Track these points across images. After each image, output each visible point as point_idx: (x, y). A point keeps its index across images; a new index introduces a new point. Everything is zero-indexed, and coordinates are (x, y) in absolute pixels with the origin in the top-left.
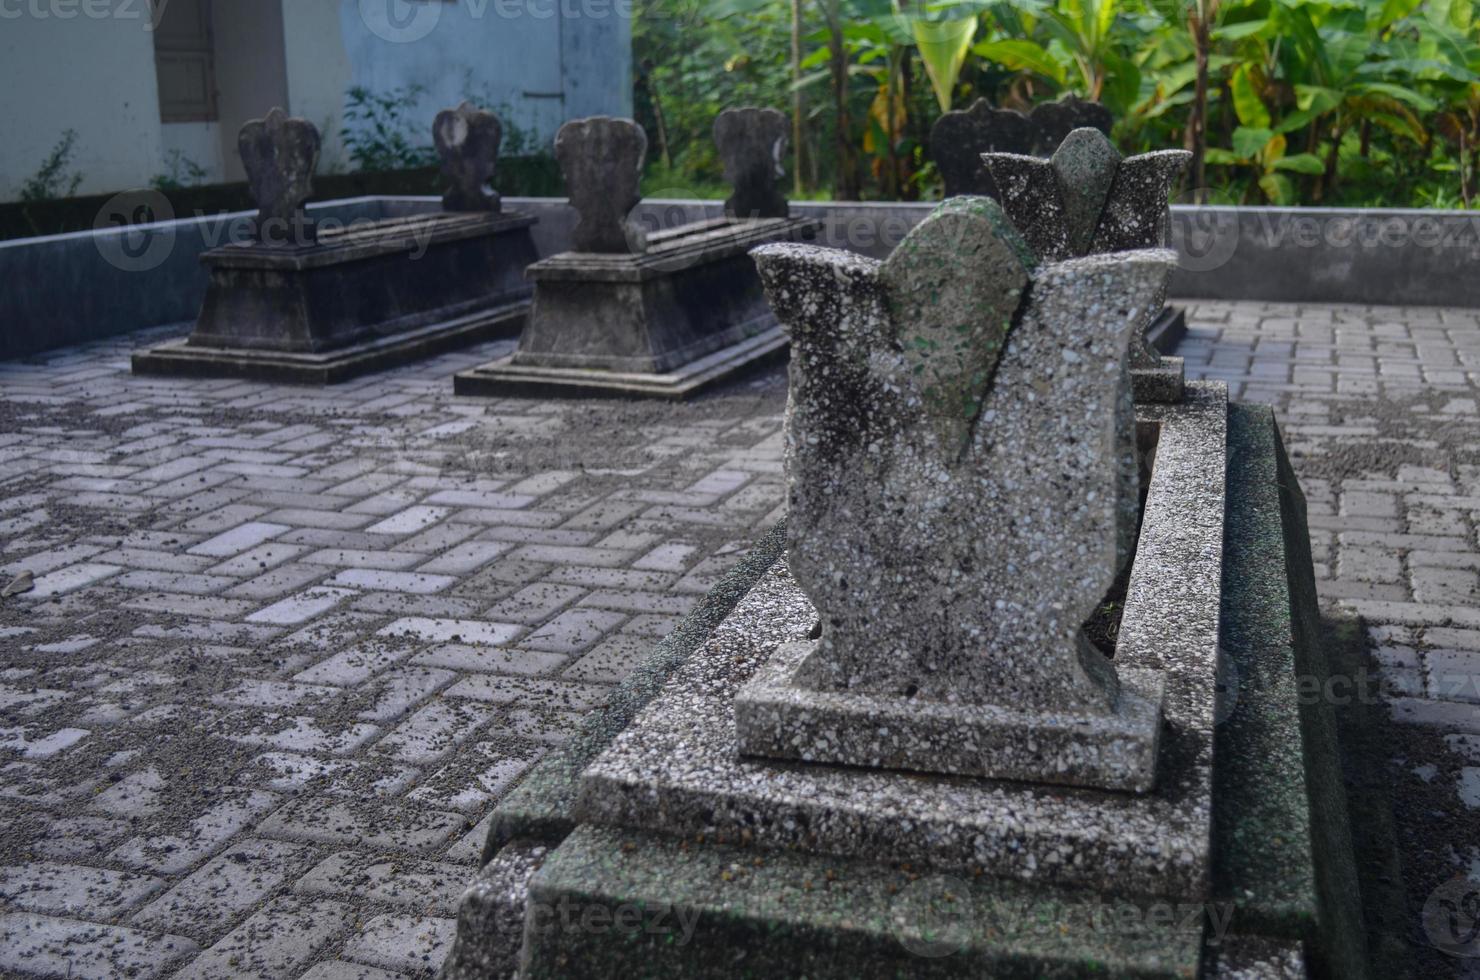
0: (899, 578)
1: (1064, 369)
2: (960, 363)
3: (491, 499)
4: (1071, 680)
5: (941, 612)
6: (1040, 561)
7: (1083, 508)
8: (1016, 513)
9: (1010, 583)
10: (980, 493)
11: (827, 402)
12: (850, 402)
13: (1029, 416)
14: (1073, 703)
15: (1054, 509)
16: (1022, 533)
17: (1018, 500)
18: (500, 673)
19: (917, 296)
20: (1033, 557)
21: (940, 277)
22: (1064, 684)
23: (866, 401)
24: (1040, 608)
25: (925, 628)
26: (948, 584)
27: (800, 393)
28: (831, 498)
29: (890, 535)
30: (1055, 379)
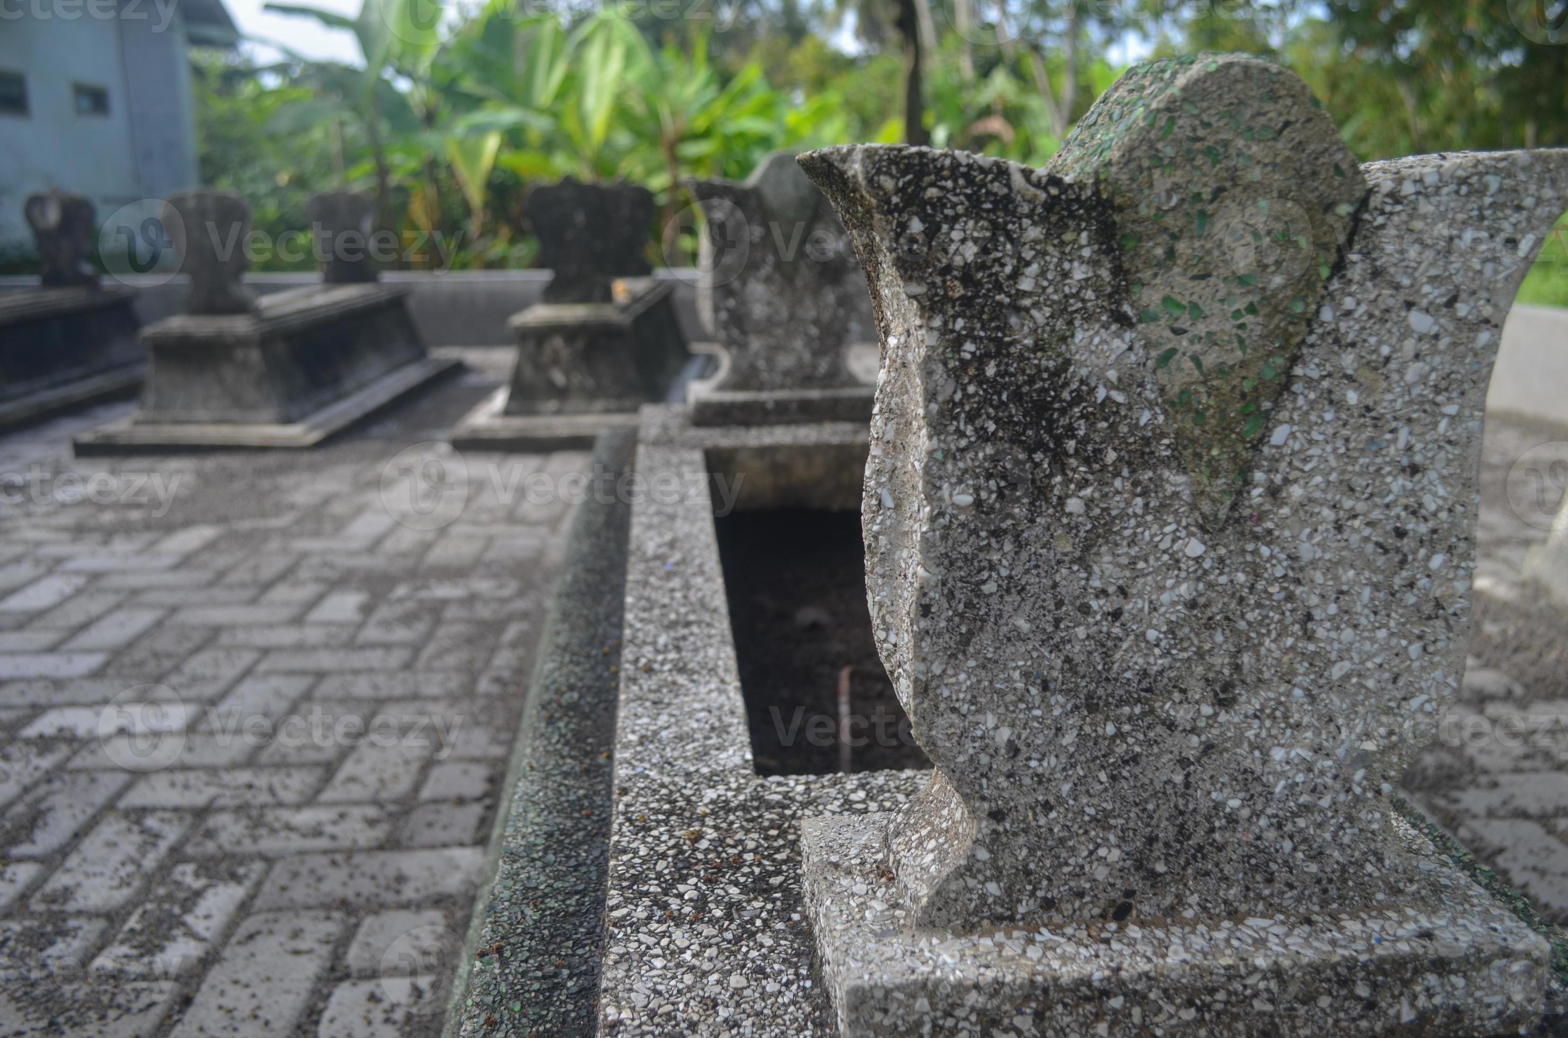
0: (1110, 729)
1: (1410, 345)
2: (1241, 341)
3: (134, 562)
4: (1380, 860)
5: (1178, 778)
6: (1347, 677)
7: (1423, 582)
8: (1314, 600)
9: (1296, 716)
10: (1255, 571)
11: (991, 426)
12: (1035, 424)
13: (1345, 432)
14: (1380, 896)
15: (1376, 587)
16: (1321, 633)
17: (1319, 577)
18: (185, 768)
19: (1169, 220)
20: (1336, 672)
21: (1214, 185)
22: (1369, 868)
23: (1064, 421)
24: (1340, 752)
25: (1150, 807)
26: (1193, 730)
27: (941, 413)
28: (994, 600)
29: (1097, 657)
30: (1393, 365)
